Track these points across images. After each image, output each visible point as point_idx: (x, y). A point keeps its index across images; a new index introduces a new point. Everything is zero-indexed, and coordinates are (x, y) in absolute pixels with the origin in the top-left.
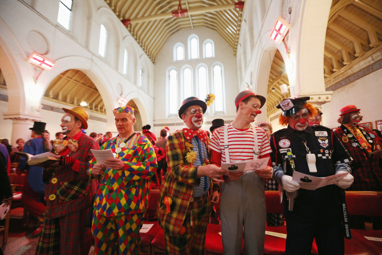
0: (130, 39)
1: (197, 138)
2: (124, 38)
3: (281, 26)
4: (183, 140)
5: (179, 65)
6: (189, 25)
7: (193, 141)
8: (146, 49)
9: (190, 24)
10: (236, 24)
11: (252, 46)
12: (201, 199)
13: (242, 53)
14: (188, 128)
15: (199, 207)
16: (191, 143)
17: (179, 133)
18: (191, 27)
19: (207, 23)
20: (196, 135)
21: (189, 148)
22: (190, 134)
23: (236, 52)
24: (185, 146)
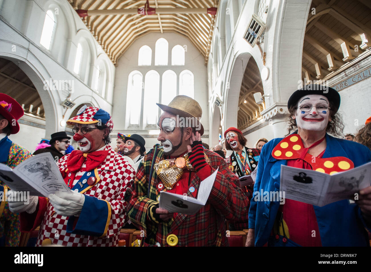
0: (86, 33)
2: (78, 31)
5: (144, 70)
6: (158, 29)
8: (109, 52)
9: (159, 27)
10: (208, 32)
11: (224, 53)
13: (213, 61)
18: (160, 30)
19: (178, 29)
23: (207, 61)
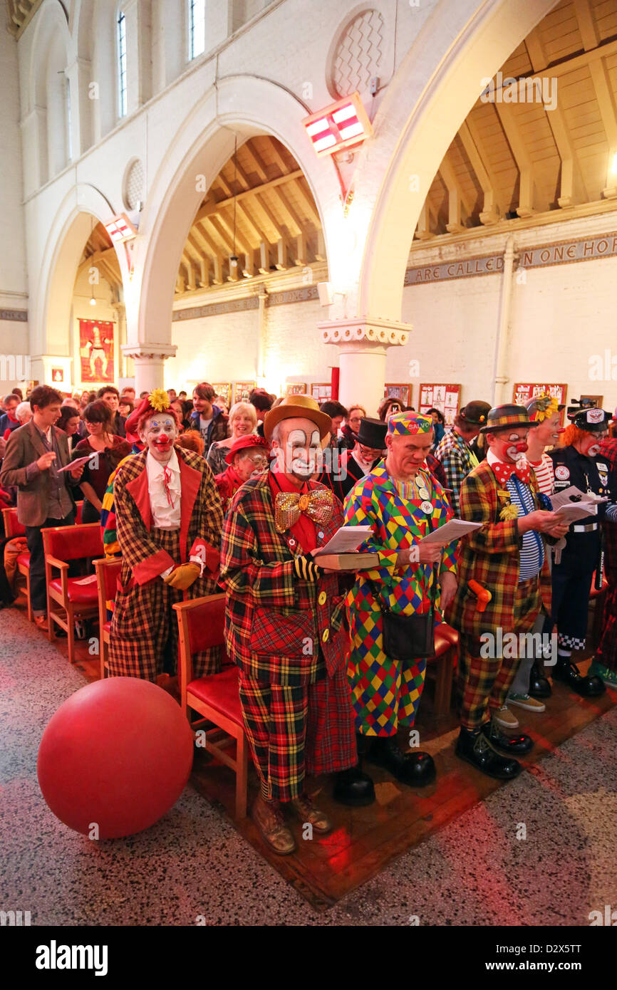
1: (516, 478)
3: (353, 120)
4: (495, 486)
7: (510, 485)
12: (527, 585)
14: (502, 463)
15: (523, 597)
16: (506, 489)
17: (487, 473)
20: (514, 472)
21: (504, 499)
22: (505, 473)
24: (498, 497)
